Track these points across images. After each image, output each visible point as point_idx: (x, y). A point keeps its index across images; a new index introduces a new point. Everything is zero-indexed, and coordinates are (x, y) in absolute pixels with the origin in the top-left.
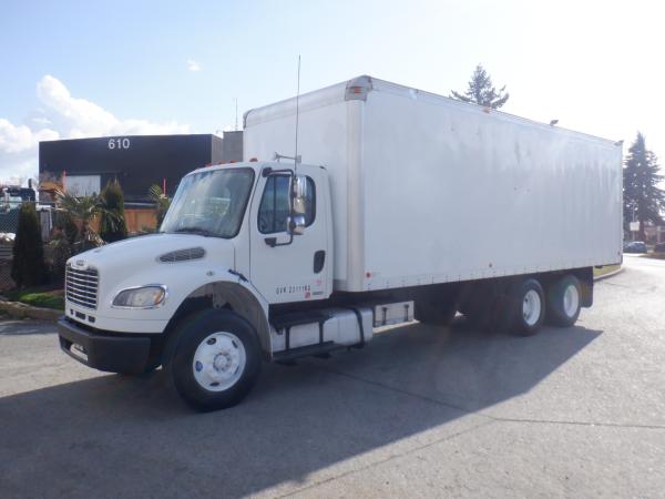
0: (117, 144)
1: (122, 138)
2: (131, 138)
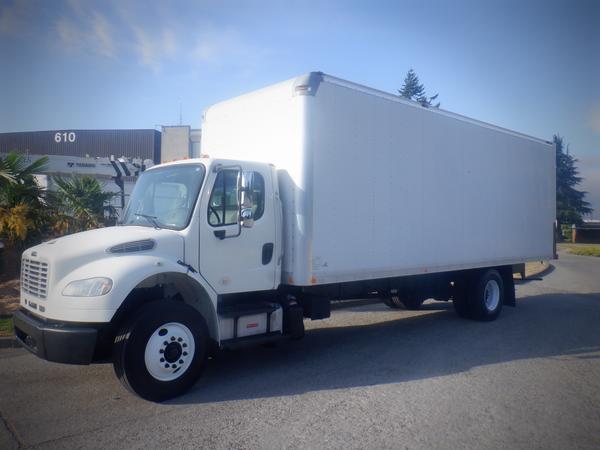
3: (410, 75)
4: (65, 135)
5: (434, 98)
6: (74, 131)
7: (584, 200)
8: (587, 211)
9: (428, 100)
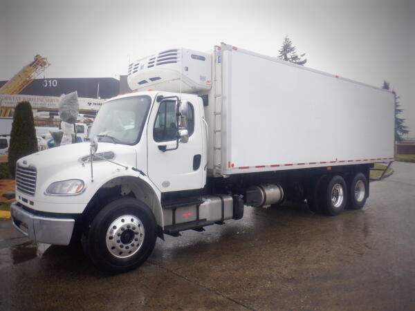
0: (48, 83)
1: (52, 79)
2: (59, 80)
3: (286, 39)
4: (50, 81)
5: (302, 56)
6: (56, 79)
7: (403, 124)
8: (406, 132)
9: (299, 57)
